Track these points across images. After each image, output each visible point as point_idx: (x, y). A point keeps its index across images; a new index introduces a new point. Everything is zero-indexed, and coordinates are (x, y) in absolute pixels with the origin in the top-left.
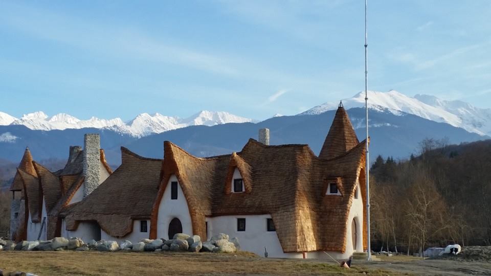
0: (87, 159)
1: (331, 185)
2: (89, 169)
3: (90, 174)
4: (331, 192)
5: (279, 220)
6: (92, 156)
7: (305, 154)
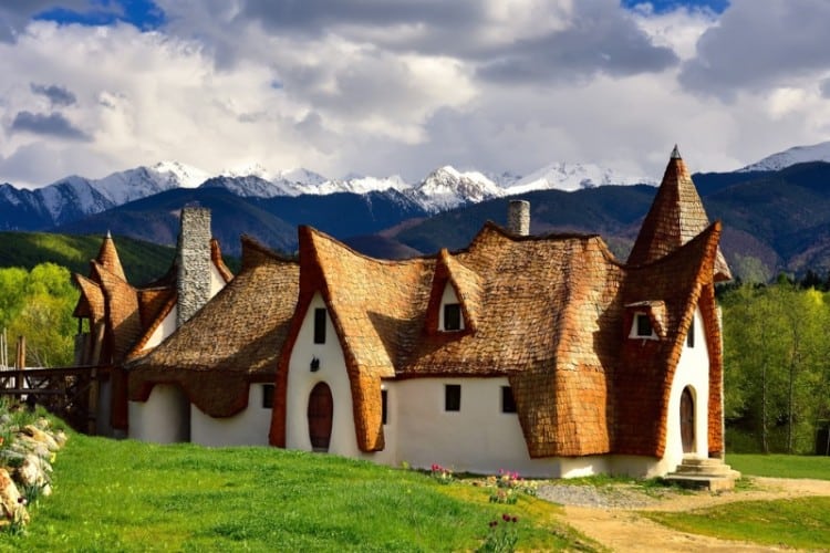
0: (185, 259)
1: (640, 318)
2: (189, 278)
3: (189, 289)
4: (640, 333)
5: (524, 391)
6: (194, 253)
7: (593, 254)
